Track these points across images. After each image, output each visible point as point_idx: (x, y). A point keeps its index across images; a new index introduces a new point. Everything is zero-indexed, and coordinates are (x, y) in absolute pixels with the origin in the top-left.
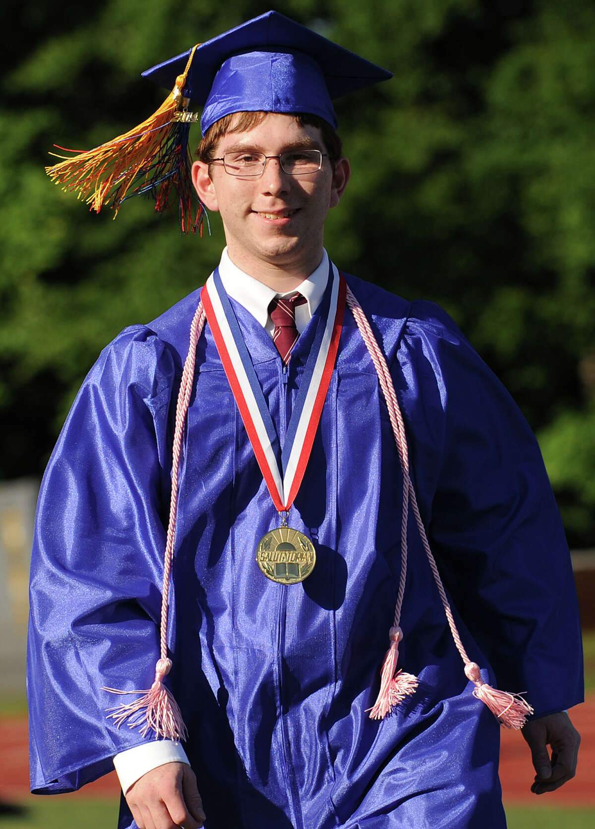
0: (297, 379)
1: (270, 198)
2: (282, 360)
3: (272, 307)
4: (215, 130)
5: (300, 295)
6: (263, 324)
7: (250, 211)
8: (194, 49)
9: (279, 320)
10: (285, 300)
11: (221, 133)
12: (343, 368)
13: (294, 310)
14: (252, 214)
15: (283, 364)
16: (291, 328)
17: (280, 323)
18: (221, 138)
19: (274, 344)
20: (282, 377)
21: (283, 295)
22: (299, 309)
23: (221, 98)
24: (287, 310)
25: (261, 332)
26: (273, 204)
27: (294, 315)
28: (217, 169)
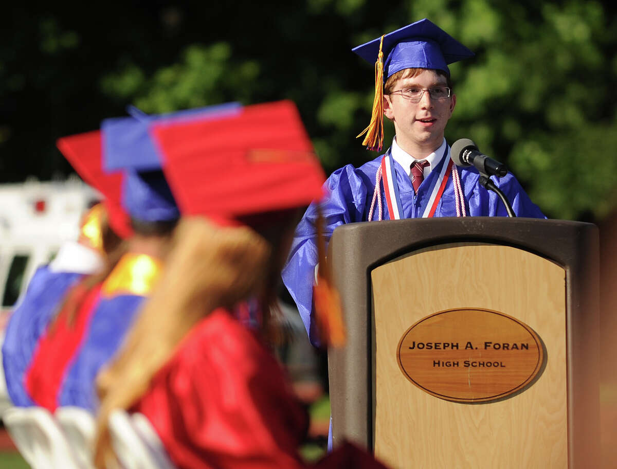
0: (421, 202)
1: (425, 111)
2: (415, 192)
3: (412, 166)
4: (394, 77)
5: (427, 161)
6: (408, 174)
7: (415, 120)
8: (382, 37)
9: (415, 173)
10: (420, 164)
11: (398, 78)
12: (445, 198)
13: (423, 169)
14: (416, 122)
15: (415, 194)
16: (421, 177)
17: (416, 174)
18: (398, 81)
19: (412, 184)
20: (414, 200)
21: (419, 161)
22: (426, 168)
23: (396, 62)
24: (420, 169)
25: (407, 178)
26: (427, 115)
27: (423, 171)
28: (394, 97)
